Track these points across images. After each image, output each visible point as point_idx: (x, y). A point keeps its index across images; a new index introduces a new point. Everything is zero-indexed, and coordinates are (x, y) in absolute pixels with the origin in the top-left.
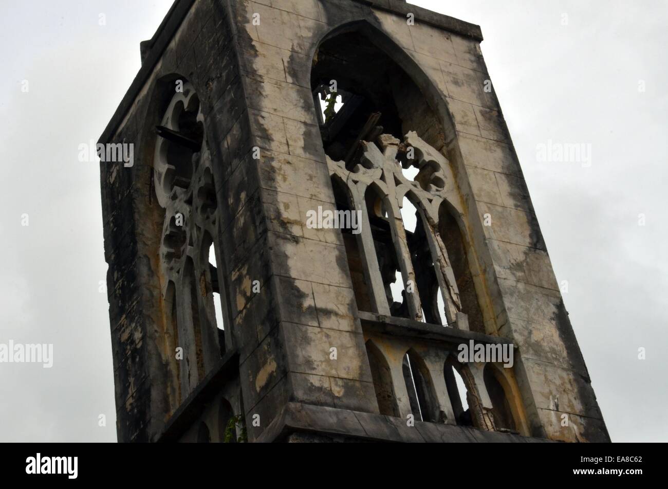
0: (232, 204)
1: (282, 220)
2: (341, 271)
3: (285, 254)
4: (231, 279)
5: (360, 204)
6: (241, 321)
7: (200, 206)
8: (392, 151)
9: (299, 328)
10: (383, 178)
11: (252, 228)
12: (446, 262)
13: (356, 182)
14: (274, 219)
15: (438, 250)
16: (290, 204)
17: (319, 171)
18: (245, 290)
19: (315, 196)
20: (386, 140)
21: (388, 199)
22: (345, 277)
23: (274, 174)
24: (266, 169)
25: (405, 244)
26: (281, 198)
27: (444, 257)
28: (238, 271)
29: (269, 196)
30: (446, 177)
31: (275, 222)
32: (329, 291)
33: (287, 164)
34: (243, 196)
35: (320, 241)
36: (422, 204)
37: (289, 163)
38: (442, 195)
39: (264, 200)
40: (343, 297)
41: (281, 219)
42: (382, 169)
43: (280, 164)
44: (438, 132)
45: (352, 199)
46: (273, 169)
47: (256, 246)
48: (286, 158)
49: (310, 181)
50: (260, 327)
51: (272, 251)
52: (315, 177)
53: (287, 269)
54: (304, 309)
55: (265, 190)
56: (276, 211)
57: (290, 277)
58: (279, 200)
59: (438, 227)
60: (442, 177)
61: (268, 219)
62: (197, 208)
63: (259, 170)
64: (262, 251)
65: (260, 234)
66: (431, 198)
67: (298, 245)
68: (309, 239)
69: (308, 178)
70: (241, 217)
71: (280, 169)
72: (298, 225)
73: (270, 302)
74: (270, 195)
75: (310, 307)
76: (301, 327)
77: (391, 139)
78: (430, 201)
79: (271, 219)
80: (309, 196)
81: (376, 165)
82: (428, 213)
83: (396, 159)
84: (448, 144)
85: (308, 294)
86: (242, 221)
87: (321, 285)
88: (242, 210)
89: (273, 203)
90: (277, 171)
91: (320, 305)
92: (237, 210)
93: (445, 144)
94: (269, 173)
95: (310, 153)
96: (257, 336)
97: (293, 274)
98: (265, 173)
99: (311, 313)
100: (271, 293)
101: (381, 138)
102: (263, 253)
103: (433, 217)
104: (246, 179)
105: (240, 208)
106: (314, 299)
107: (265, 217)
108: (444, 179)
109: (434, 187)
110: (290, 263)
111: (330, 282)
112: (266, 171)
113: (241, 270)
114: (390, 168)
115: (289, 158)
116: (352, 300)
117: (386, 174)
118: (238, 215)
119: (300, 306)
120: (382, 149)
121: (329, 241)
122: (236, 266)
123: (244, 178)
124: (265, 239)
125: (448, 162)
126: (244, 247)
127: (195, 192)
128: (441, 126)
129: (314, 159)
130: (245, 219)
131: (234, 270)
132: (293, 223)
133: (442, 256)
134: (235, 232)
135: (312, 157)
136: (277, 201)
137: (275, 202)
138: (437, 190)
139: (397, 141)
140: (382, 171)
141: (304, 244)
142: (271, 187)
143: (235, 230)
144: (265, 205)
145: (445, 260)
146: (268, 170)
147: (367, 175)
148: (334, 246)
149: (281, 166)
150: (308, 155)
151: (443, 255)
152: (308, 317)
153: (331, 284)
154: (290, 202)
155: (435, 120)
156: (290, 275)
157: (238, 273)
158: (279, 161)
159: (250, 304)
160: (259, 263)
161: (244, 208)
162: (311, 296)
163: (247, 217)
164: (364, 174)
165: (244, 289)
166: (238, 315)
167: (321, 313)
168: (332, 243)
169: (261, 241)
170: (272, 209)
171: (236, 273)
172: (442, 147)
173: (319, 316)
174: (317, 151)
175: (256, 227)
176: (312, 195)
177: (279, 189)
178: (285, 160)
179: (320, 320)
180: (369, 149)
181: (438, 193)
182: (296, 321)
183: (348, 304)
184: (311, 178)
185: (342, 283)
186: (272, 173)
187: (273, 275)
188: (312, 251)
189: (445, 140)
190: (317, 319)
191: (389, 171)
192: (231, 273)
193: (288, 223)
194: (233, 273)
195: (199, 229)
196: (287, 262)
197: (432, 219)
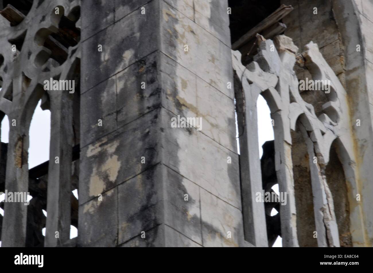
0: (108, 61)
1: (177, 99)
2: (231, 185)
3: (176, 142)
4: (86, 153)
5: (252, 110)
6: (92, 210)
7: (37, 53)
8: (290, 59)
9: (181, 240)
10: (277, 87)
11: (135, 98)
12: (331, 214)
13: (250, 83)
14: (170, 95)
15: (324, 196)
16: (188, 82)
17: (222, 54)
18: (108, 172)
19: (215, 82)
20: (284, 44)
21: (280, 115)
22: (235, 192)
23: (176, 40)
24: (169, 30)
25: (291, 176)
26: (180, 72)
27: (329, 207)
28: (100, 146)
29: (167, 65)
30: (341, 111)
31: (171, 98)
32: (217, 204)
33: (190, 33)
34: (128, 55)
35: (214, 140)
36: (314, 134)
37: (192, 32)
38: (335, 131)
39: (162, 68)
40: (230, 217)
41: (177, 97)
42: (278, 77)
43: (183, 30)
44: (338, 54)
45: (244, 101)
46: (175, 34)
47: (139, 121)
48: (190, 25)
49: (211, 63)
50: (123, 224)
51: (163, 134)
52: (218, 60)
53: (176, 161)
54: (189, 217)
55: (164, 56)
56: (172, 86)
57: (178, 173)
58: (177, 74)
59: (325, 168)
60: (337, 109)
61: (164, 92)
62: (30, 54)
63: (161, 29)
64: (147, 130)
65: (149, 108)
66: (324, 130)
67: (191, 136)
68: (203, 133)
69: (210, 58)
70: (120, 81)
71: (183, 36)
72: (193, 112)
73: (149, 197)
74: (169, 64)
75: (195, 218)
76: (183, 238)
77: (289, 44)
78: (323, 134)
79: (166, 94)
80: (209, 81)
81: (272, 70)
82: (318, 148)
83: (294, 70)
84: (348, 73)
85: (194, 201)
86: (120, 86)
87: (209, 194)
88: (123, 72)
89: (171, 75)
90: (180, 38)
91: (206, 218)
92: (114, 70)
93: (344, 71)
94: (171, 36)
95: (215, 28)
96: (118, 234)
97: (183, 170)
98: (167, 35)
99: (195, 225)
100: (153, 186)
101: (280, 38)
102: (149, 132)
103: (323, 155)
104: (138, 35)
105: (120, 69)
106: (200, 208)
107: (161, 89)
108: (339, 113)
109: (328, 119)
110: (182, 155)
111: (219, 194)
112: (169, 32)
113: (105, 147)
114: (286, 79)
115: (194, 27)
116: (239, 225)
117: (282, 84)
118: (114, 77)
119: (185, 212)
120: (280, 52)
121: (223, 144)
122: (98, 139)
123: (133, 33)
124: (156, 117)
125: (346, 93)
126: (116, 119)
127: (31, 33)
128: (343, 48)
129: (219, 37)
130: (125, 84)
131: (93, 143)
132: (189, 108)
133: (327, 206)
134: (105, 96)
135: (216, 34)
136: (175, 74)
137: (172, 74)
138: (331, 124)
139: (295, 48)
140: (277, 79)
141: (197, 138)
142: (171, 55)
143: (105, 94)
144: (163, 74)
145: (330, 212)
146: (171, 32)
147: (262, 78)
148: (227, 151)
149: (184, 33)
150: (213, 31)
151: (328, 204)
152: (192, 228)
153: (219, 197)
154: (188, 81)
155: (337, 38)
156: (178, 169)
157: (99, 149)
158: (183, 26)
159: (112, 191)
160: (140, 144)
161: (126, 70)
162: (197, 204)
163: (129, 83)
164: (259, 76)
165: (106, 172)
166: (89, 201)
167: (206, 229)
168: (225, 147)
169: (149, 118)
170: (169, 82)
171: (96, 148)
172: (341, 73)
173: (203, 232)
174: (222, 29)
175: (142, 98)
176: (211, 80)
177: (179, 61)
178: (189, 27)
179: (204, 237)
180: (267, 47)
181: (331, 127)
182: (179, 229)
183: (235, 228)
184: (213, 59)
185: (232, 201)
186: (174, 37)
187: (159, 163)
188: (204, 149)
189: (346, 65)
190: (200, 235)
191: (285, 82)
192: (87, 146)
193: (184, 105)
194: (91, 147)
195: (27, 80)
196: (177, 153)
197: (322, 156)
